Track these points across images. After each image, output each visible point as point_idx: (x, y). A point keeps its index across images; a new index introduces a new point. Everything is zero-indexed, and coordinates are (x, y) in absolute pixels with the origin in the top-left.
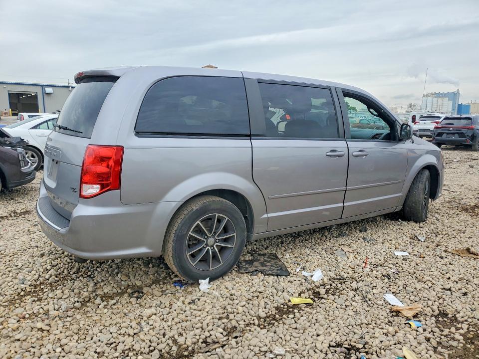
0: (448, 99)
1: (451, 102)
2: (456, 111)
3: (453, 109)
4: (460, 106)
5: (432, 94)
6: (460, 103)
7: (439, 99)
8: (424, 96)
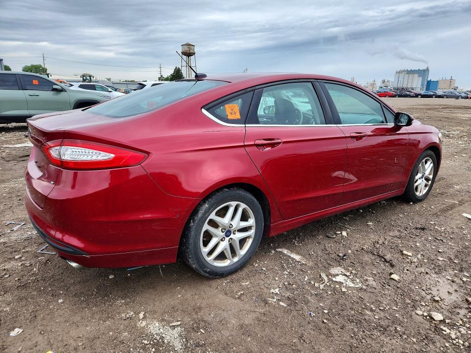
0: (417, 75)
1: (421, 78)
2: (425, 87)
3: (422, 85)
4: (429, 82)
5: (404, 71)
6: (429, 80)
7: (410, 75)
8: (397, 73)
